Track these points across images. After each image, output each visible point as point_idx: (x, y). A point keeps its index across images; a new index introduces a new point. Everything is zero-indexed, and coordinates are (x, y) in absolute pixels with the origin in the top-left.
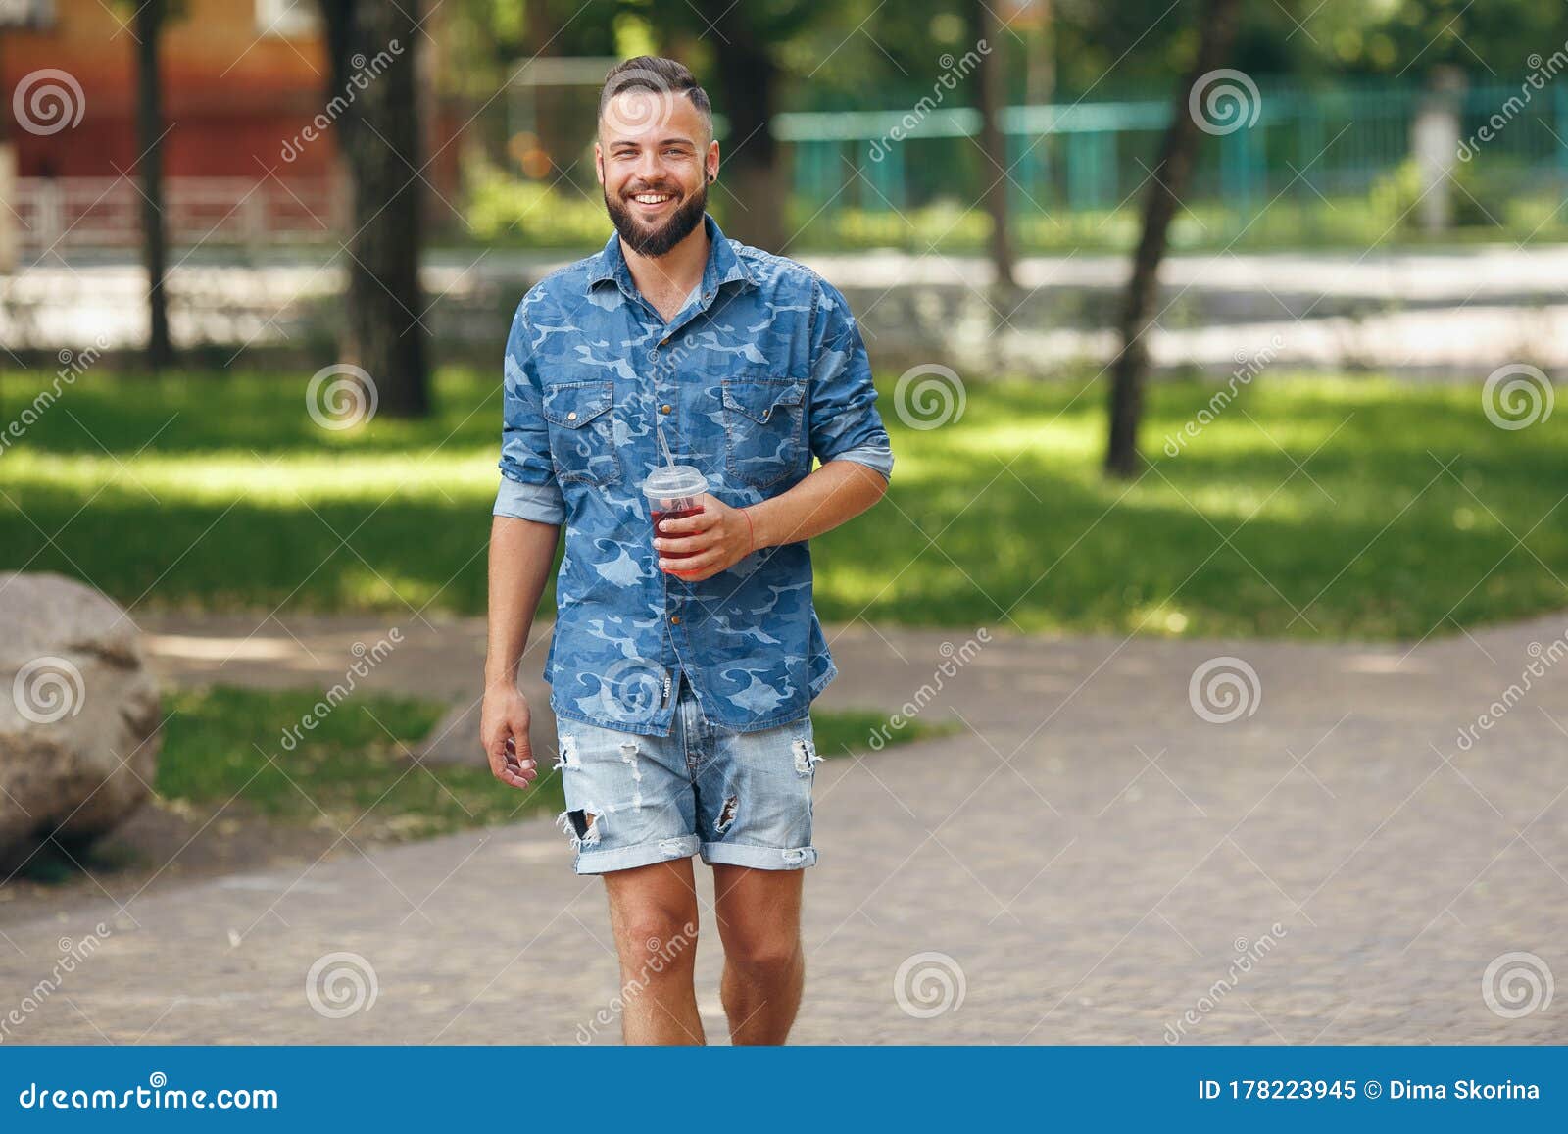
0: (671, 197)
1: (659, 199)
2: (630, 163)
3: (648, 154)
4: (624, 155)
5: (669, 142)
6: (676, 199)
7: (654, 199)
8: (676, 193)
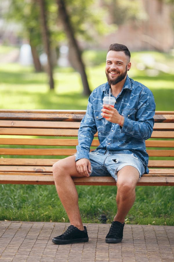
0: (118, 73)
1: (115, 73)
2: (110, 65)
3: (113, 64)
4: (109, 63)
5: (118, 62)
6: (118, 74)
7: (113, 73)
8: (119, 72)
